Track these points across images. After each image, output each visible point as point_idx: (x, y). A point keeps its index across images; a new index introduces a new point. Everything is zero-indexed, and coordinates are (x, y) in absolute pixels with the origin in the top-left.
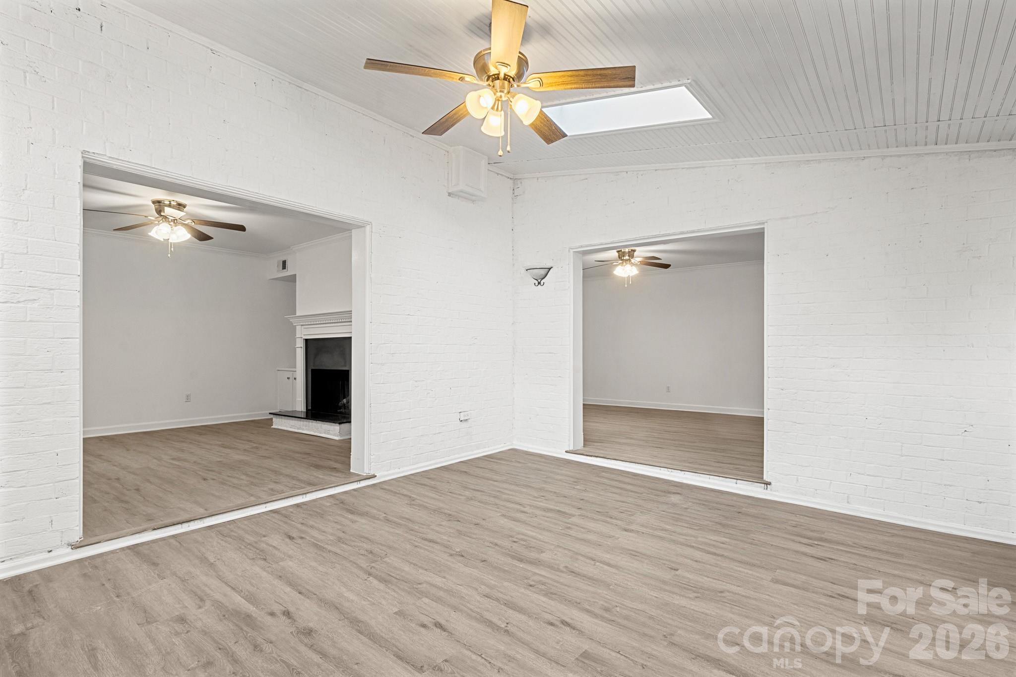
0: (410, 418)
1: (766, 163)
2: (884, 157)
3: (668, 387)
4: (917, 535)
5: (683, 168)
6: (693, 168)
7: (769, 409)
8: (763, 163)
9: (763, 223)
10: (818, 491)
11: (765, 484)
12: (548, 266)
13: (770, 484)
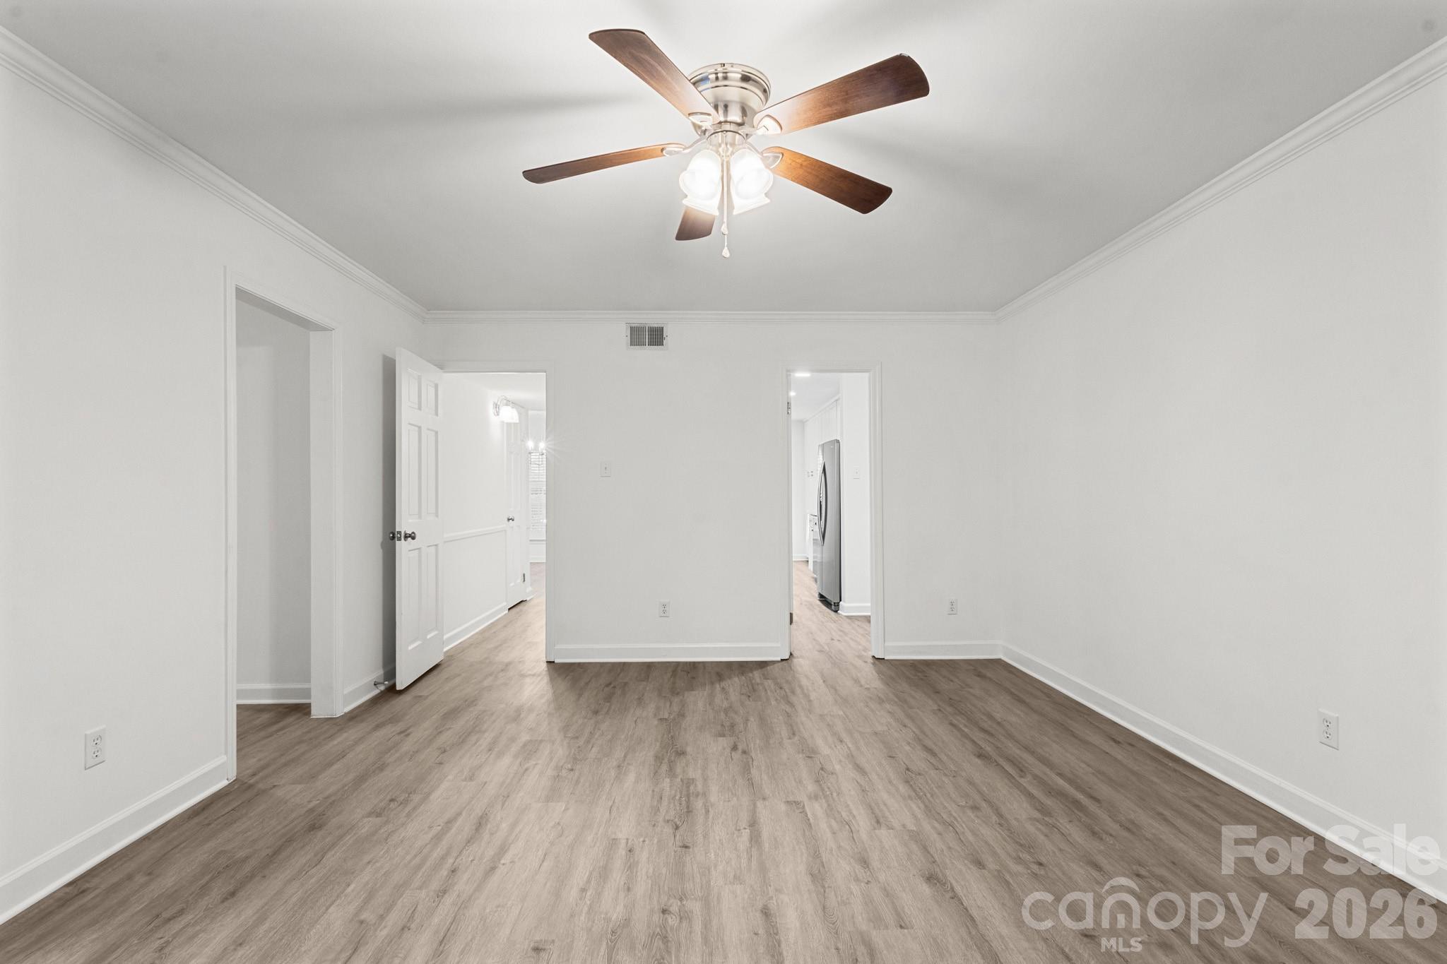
3: (1327, 722)
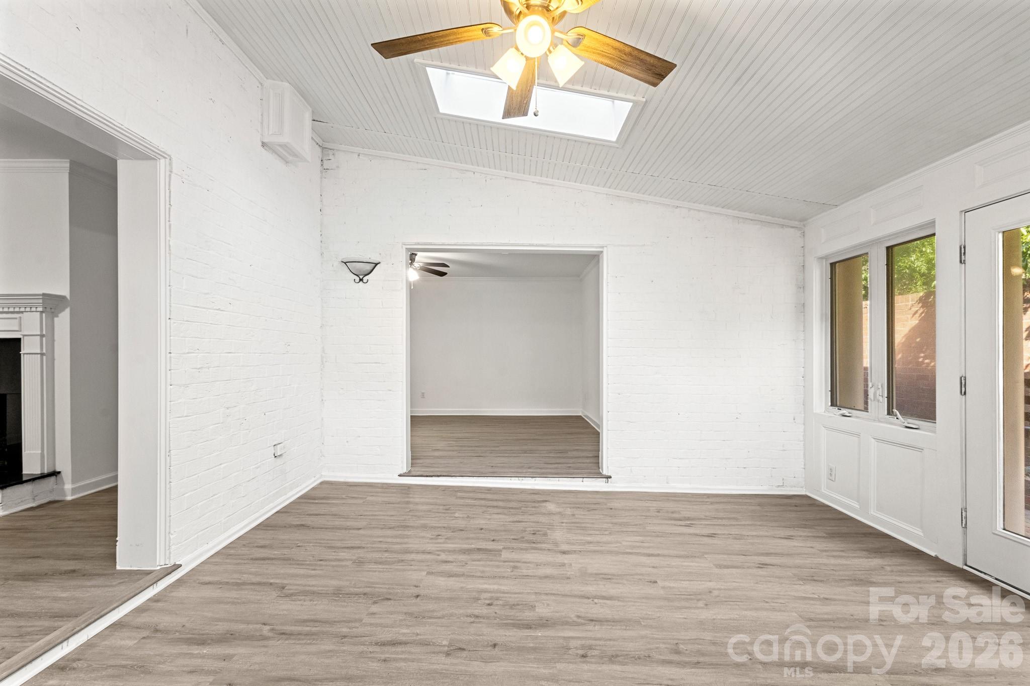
0: (221, 464)
1: (607, 194)
2: (690, 209)
4: (717, 500)
5: (533, 182)
6: (542, 184)
7: (608, 412)
8: (604, 194)
9: (603, 247)
10: (646, 477)
11: (606, 478)
12: (376, 261)
13: (610, 477)
